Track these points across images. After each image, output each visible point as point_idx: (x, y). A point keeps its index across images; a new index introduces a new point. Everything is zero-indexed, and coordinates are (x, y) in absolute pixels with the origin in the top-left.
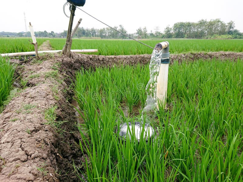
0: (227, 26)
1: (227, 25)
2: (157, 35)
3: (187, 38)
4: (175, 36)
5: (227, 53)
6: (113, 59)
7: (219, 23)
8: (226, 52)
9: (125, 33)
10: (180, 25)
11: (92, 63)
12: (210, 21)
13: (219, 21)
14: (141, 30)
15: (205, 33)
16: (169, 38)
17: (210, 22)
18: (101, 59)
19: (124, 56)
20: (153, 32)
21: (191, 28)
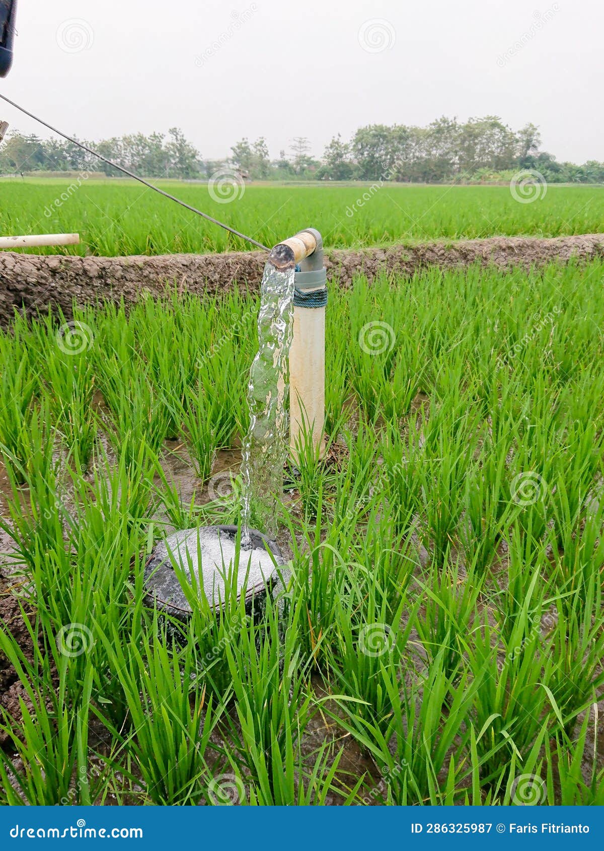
0: (517, 141)
1: (518, 136)
2: (303, 169)
3: (398, 180)
4: (361, 173)
5: (514, 241)
6: (141, 269)
7: (496, 130)
8: (510, 237)
9: (193, 157)
10: (375, 136)
11: (59, 289)
12: (466, 122)
13: (495, 125)
14: (247, 148)
15: (454, 164)
16: (340, 180)
17: (467, 126)
18: (93, 271)
19: (182, 258)
20: (287, 158)
21: (408, 147)
